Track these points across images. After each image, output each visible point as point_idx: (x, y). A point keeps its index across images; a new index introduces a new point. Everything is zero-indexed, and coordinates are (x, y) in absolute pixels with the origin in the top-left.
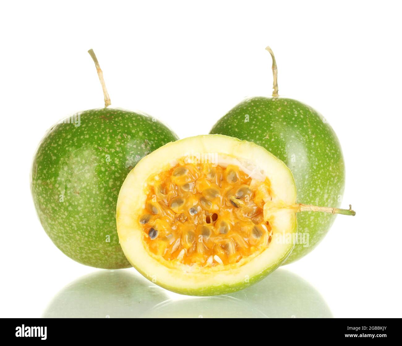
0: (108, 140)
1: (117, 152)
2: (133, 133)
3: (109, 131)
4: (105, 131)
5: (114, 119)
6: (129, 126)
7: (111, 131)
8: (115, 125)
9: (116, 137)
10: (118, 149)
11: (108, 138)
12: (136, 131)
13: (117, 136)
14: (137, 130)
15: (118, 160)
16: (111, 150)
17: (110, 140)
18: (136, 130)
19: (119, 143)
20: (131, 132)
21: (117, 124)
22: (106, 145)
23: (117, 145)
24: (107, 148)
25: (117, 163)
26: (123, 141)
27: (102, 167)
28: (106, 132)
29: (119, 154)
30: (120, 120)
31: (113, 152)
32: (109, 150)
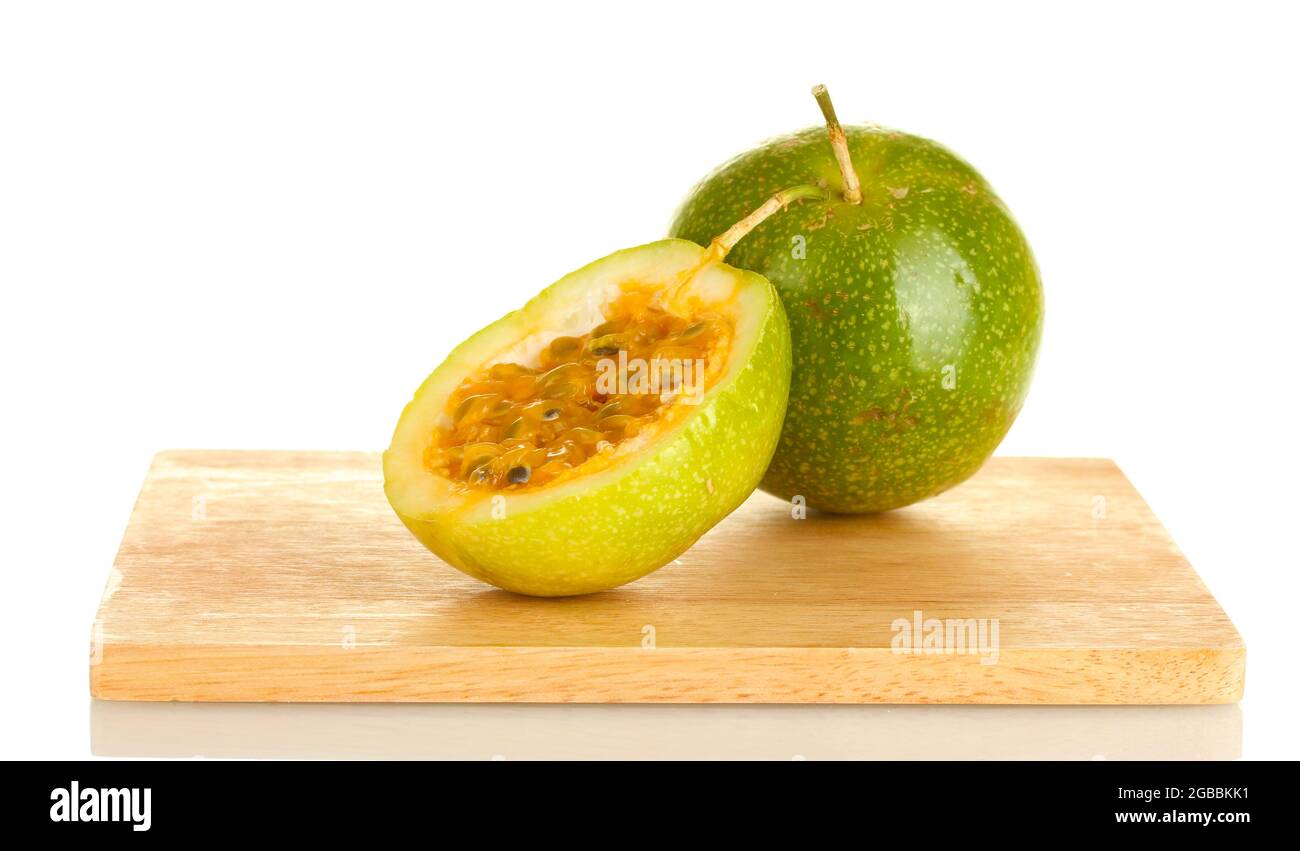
0: (809, 385)
1: (824, 417)
2: (874, 373)
3: (817, 360)
4: (806, 358)
5: (835, 322)
6: (868, 353)
7: (821, 361)
8: (834, 344)
9: (830, 381)
10: (829, 412)
11: (811, 380)
12: (882, 367)
13: (834, 378)
14: (886, 366)
15: (826, 433)
16: (812, 409)
17: (813, 386)
18: (883, 363)
19: (835, 397)
20: (870, 369)
21: (841, 340)
22: (803, 395)
23: (830, 403)
24: (804, 402)
25: (824, 439)
26: (845, 394)
27: (787, 439)
28: (809, 360)
29: (830, 423)
30: (851, 326)
31: (816, 414)
32: (808, 410)
